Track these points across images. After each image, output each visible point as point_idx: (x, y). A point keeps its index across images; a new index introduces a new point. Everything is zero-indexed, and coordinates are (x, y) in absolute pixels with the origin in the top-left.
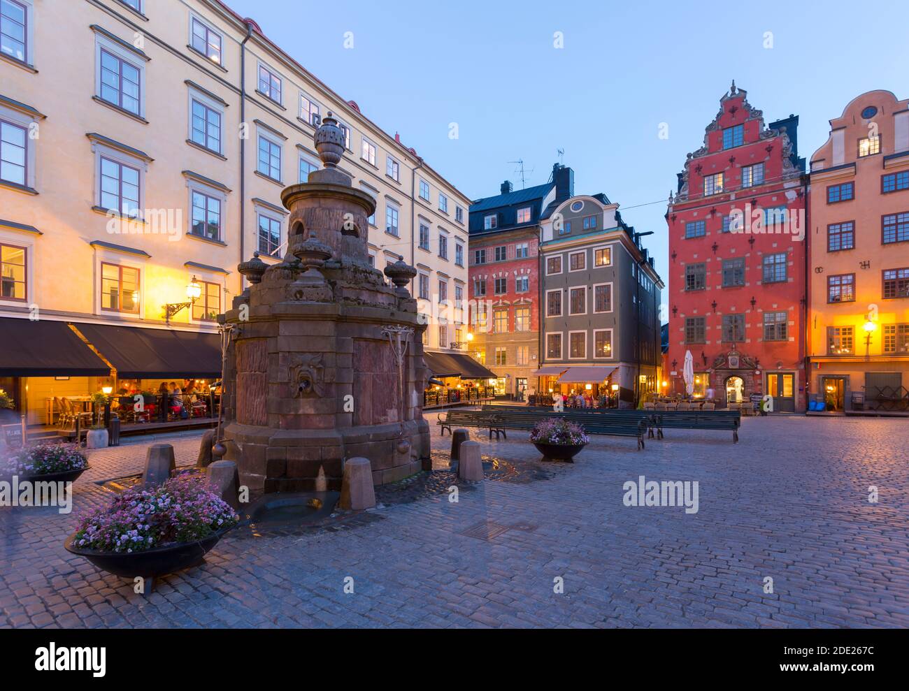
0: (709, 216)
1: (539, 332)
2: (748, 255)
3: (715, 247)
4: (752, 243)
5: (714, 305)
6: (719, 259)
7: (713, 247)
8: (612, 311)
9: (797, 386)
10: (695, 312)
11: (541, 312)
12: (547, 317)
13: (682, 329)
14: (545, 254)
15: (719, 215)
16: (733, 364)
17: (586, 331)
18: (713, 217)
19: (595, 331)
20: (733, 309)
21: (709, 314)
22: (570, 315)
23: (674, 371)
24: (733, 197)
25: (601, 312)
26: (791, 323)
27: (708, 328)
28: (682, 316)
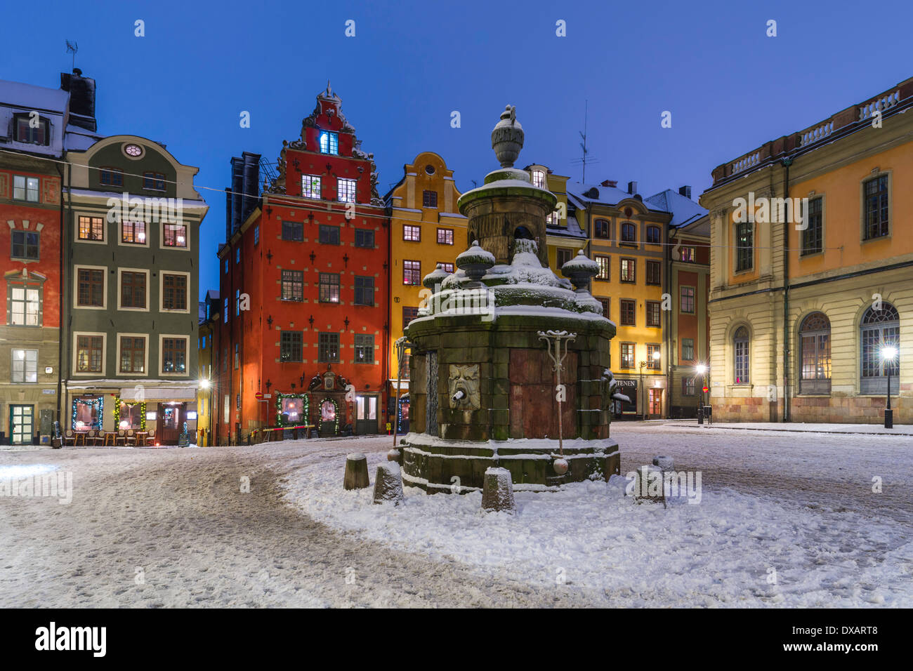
0: (307, 221)
1: (61, 330)
2: (343, 273)
3: (313, 257)
4: (346, 261)
5: (311, 321)
6: (316, 271)
7: (310, 255)
8: (188, 311)
9: (380, 409)
10: (292, 325)
11: (65, 299)
12: (76, 306)
13: (278, 344)
14: (73, 207)
15: (316, 222)
16: (329, 386)
17: (147, 336)
18: (311, 222)
19: (161, 337)
20: (329, 327)
21: (306, 330)
22: (119, 308)
23: (268, 393)
24: (329, 208)
25: (172, 311)
26: (377, 347)
27: (305, 345)
28: (278, 328)
